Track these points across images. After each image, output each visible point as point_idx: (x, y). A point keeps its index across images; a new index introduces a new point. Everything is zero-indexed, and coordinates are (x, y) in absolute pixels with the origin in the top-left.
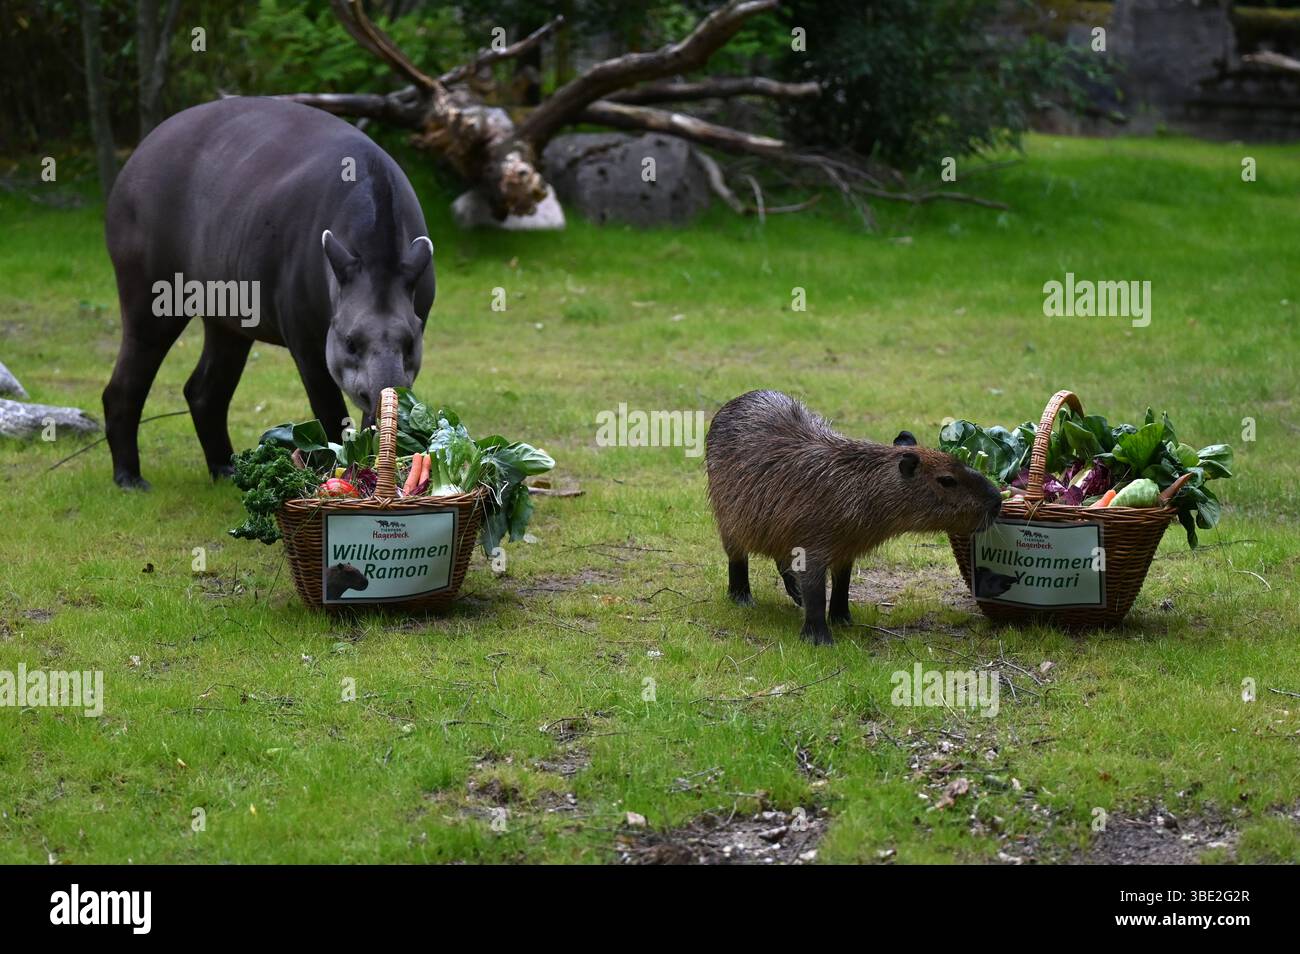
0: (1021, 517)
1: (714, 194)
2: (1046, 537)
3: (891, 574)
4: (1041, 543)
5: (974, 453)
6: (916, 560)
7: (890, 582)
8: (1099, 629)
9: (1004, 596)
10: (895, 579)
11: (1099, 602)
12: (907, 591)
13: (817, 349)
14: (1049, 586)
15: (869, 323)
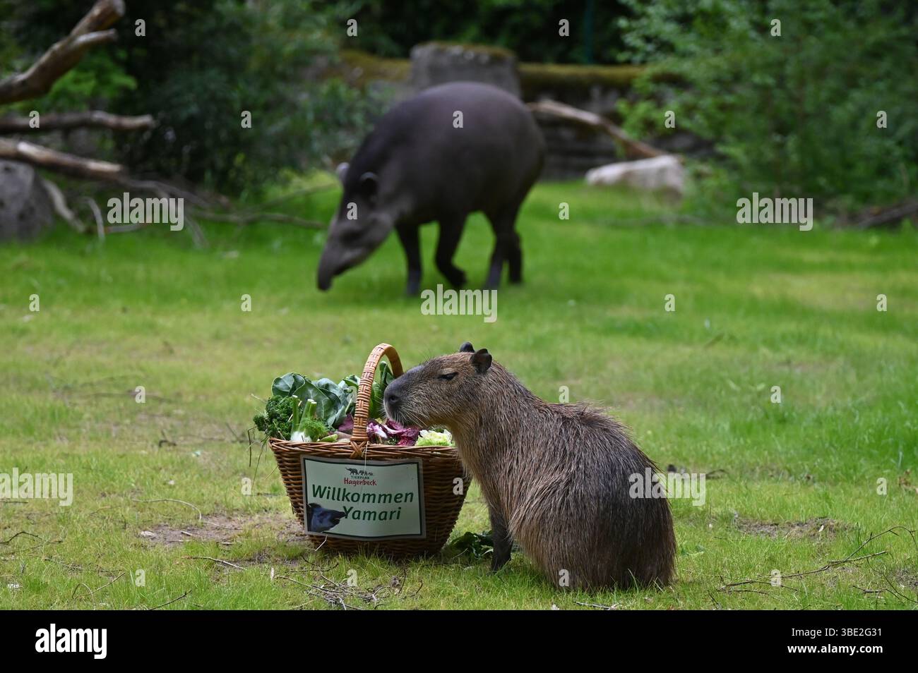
0: (348, 457)
1: (58, 217)
2: (371, 474)
3: (229, 518)
4: (366, 480)
5: (305, 401)
6: (252, 507)
7: (229, 525)
8: (421, 558)
9: (332, 530)
10: (234, 523)
11: (419, 533)
12: (245, 530)
13: (156, 343)
14: (374, 519)
15: (202, 322)
